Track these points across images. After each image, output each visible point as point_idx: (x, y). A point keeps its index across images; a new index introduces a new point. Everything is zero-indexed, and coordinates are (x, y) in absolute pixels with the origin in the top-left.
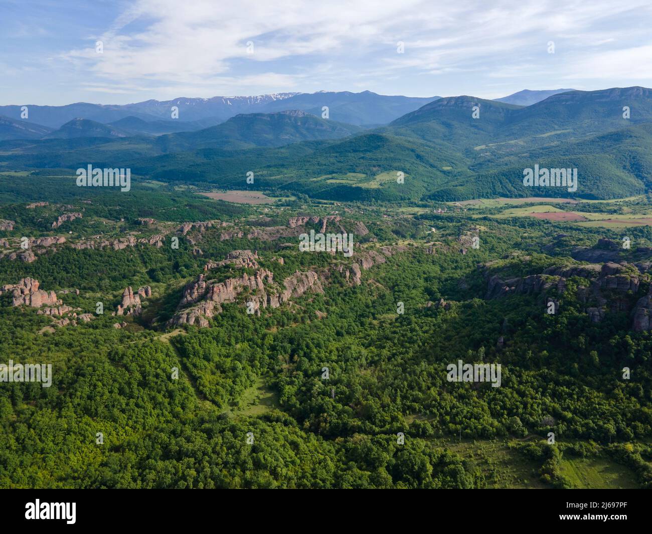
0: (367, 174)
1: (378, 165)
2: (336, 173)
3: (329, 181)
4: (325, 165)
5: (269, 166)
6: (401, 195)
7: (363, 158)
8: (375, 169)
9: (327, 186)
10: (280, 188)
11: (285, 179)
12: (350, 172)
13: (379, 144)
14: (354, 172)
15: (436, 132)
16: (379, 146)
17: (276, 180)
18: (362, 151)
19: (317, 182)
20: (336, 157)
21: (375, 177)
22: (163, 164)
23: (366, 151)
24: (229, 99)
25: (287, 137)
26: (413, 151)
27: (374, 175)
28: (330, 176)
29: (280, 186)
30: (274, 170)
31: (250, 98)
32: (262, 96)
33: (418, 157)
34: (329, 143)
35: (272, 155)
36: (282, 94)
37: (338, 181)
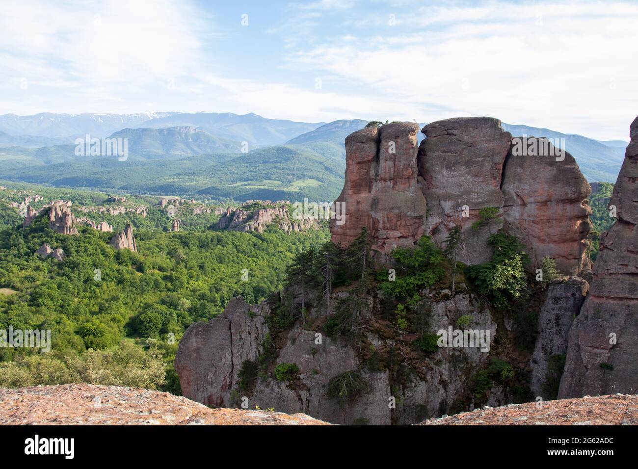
0: (282, 181)
1: (292, 174)
2: (251, 180)
3: (248, 187)
4: (237, 174)
5: (179, 174)
6: (321, 198)
7: (275, 168)
8: (290, 177)
9: (247, 190)
10: (197, 193)
11: (201, 185)
12: (266, 179)
13: (289, 156)
14: (270, 179)
15: (335, 151)
16: (289, 158)
17: (191, 186)
18: (272, 162)
19: (235, 187)
20: (247, 167)
21: (292, 184)
22: (60, 173)
23: (277, 162)
24: (100, 116)
25: (178, 153)
26: (321, 163)
27: (290, 182)
28: (246, 183)
29: (196, 191)
30: (186, 177)
31: (124, 116)
32: (137, 114)
33: (327, 169)
34: (231, 157)
35: (176, 166)
36: (160, 113)
37: (256, 187)
